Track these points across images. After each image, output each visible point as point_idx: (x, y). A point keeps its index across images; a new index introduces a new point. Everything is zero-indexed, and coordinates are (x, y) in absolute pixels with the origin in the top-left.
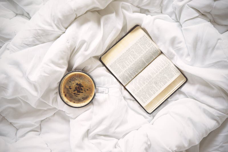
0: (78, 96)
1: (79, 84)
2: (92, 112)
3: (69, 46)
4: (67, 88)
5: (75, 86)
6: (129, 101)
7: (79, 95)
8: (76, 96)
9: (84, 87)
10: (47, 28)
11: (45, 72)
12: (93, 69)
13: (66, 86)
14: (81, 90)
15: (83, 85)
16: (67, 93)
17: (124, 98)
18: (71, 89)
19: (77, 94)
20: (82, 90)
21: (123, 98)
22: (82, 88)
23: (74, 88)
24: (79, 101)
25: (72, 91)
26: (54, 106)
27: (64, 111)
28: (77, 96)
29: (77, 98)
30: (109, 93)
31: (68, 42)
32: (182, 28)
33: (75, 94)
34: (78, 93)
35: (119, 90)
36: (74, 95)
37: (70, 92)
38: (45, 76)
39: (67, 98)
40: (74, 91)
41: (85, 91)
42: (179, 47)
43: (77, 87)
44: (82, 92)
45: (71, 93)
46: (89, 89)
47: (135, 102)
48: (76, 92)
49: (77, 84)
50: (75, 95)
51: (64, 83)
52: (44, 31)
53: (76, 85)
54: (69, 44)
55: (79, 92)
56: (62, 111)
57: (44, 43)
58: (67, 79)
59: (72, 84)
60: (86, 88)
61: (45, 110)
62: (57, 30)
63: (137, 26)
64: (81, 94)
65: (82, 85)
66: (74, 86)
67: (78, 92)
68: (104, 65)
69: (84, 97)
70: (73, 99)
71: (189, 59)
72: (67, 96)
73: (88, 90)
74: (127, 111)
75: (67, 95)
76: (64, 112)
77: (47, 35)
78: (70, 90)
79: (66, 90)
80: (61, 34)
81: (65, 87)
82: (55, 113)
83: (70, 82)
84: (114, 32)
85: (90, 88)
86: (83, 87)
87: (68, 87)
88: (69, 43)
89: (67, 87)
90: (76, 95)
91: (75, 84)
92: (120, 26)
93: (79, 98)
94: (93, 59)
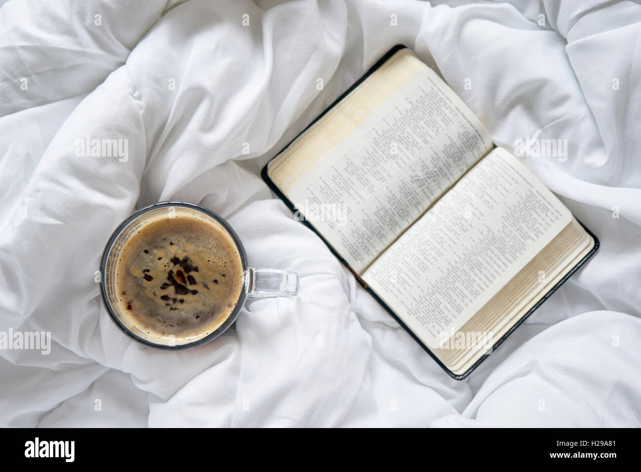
0: (179, 306)
1: (181, 259)
2: (235, 370)
3: (141, 112)
4: (136, 277)
5: (169, 269)
6: (377, 332)
7: (182, 301)
8: (172, 309)
9: (203, 269)
10: (56, 40)
11: (44, 209)
12: (236, 207)
13: (133, 268)
14: (191, 284)
15: (195, 261)
16: (137, 296)
17: (360, 317)
18: (149, 278)
19: (175, 300)
20: (192, 281)
21: (353, 315)
22: (193, 273)
23: (163, 278)
24: (183, 325)
25: (154, 287)
26: (90, 354)
27: (125, 371)
28: (174, 306)
29: (173, 313)
30: (299, 295)
31: (135, 95)
32: (567, 46)
33: (165, 298)
34: (179, 297)
35: (337, 282)
36: (163, 303)
37: (149, 293)
38: (44, 226)
39: (137, 316)
40: (164, 287)
41: (206, 286)
42: (559, 118)
43: (175, 270)
44: (195, 292)
45: (152, 296)
46: (219, 278)
47: (403, 333)
48: (171, 291)
49: (175, 261)
50: (167, 305)
51: (124, 256)
52: (43, 52)
53: (172, 264)
54: (142, 103)
55: (181, 289)
56: (120, 372)
57: (44, 102)
58: (135, 239)
59: (153, 261)
60: (211, 273)
61: (54, 373)
62: (94, 49)
63: (398, 48)
64: (188, 298)
65: (194, 265)
66: (162, 268)
67: (177, 292)
68: (278, 193)
69: (201, 313)
70: (159, 321)
71: (599, 159)
72: (133, 308)
73: (216, 281)
74: (370, 368)
75: (136, 304)
76: (128, 375)
77: (55, 71)
78: (145, 283)
79: (130, 283)
80: (110, 67)
81: (128, 273)
82: (92, 385)
83: (146, 252)
84: (312, 66)
85: (224, 275)
86: (196, 269)
87: (139, 273)
88: (139, 98)
89: (134, 275)
90: (171, 302)
91: (166, 261)
92: (335, 46)
93: (183, 313)
94: (238, 170)
